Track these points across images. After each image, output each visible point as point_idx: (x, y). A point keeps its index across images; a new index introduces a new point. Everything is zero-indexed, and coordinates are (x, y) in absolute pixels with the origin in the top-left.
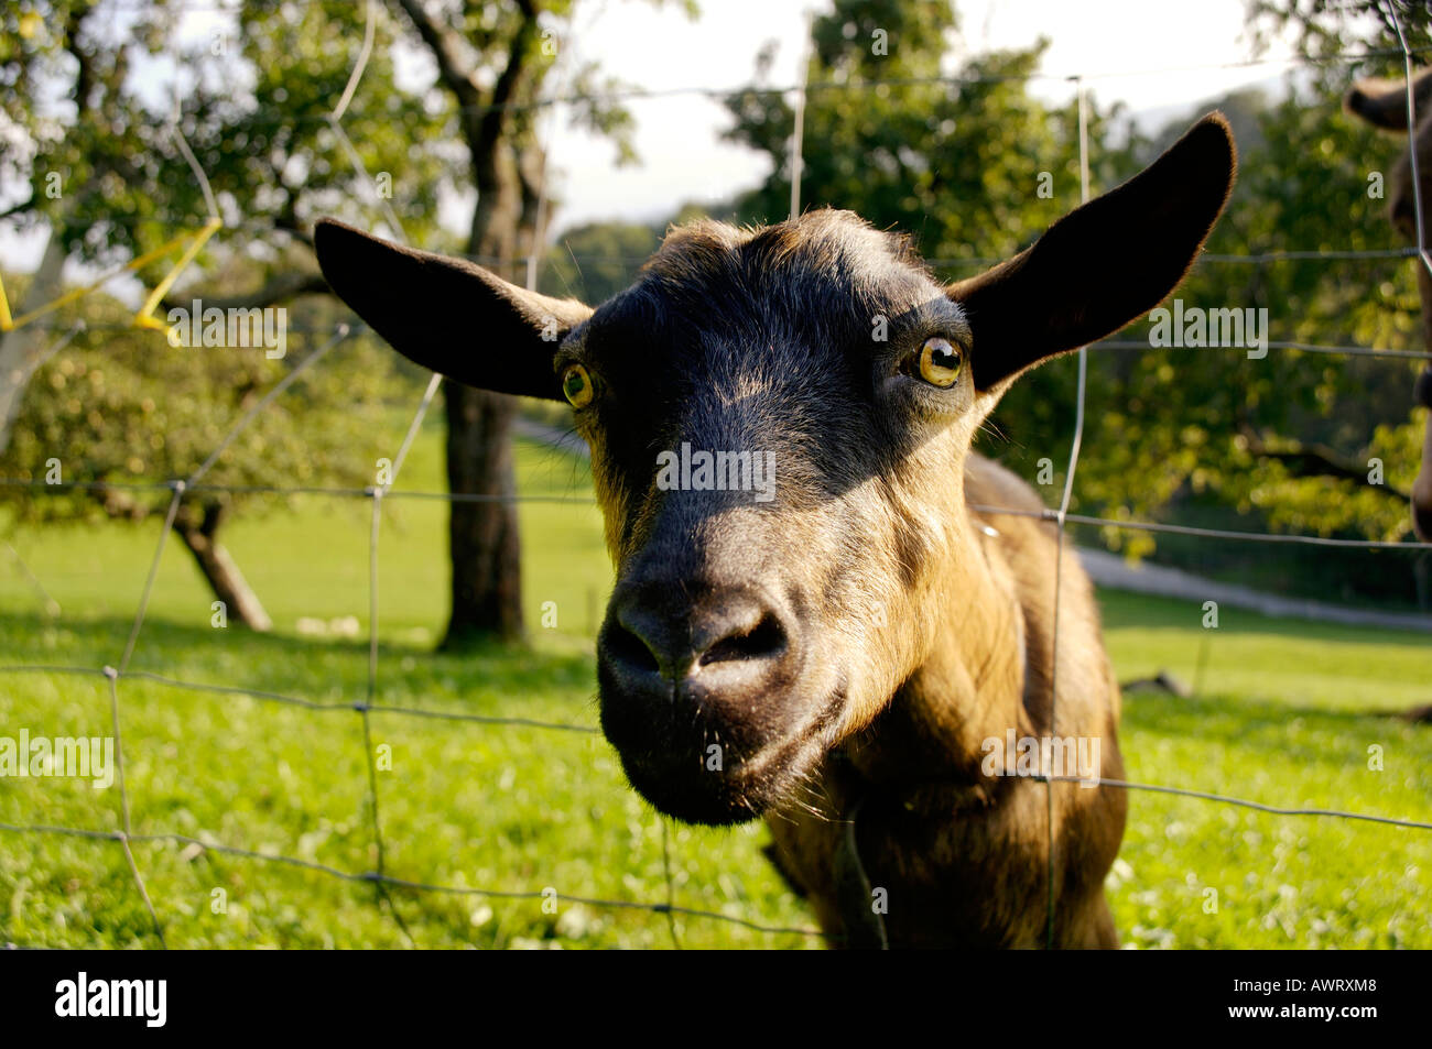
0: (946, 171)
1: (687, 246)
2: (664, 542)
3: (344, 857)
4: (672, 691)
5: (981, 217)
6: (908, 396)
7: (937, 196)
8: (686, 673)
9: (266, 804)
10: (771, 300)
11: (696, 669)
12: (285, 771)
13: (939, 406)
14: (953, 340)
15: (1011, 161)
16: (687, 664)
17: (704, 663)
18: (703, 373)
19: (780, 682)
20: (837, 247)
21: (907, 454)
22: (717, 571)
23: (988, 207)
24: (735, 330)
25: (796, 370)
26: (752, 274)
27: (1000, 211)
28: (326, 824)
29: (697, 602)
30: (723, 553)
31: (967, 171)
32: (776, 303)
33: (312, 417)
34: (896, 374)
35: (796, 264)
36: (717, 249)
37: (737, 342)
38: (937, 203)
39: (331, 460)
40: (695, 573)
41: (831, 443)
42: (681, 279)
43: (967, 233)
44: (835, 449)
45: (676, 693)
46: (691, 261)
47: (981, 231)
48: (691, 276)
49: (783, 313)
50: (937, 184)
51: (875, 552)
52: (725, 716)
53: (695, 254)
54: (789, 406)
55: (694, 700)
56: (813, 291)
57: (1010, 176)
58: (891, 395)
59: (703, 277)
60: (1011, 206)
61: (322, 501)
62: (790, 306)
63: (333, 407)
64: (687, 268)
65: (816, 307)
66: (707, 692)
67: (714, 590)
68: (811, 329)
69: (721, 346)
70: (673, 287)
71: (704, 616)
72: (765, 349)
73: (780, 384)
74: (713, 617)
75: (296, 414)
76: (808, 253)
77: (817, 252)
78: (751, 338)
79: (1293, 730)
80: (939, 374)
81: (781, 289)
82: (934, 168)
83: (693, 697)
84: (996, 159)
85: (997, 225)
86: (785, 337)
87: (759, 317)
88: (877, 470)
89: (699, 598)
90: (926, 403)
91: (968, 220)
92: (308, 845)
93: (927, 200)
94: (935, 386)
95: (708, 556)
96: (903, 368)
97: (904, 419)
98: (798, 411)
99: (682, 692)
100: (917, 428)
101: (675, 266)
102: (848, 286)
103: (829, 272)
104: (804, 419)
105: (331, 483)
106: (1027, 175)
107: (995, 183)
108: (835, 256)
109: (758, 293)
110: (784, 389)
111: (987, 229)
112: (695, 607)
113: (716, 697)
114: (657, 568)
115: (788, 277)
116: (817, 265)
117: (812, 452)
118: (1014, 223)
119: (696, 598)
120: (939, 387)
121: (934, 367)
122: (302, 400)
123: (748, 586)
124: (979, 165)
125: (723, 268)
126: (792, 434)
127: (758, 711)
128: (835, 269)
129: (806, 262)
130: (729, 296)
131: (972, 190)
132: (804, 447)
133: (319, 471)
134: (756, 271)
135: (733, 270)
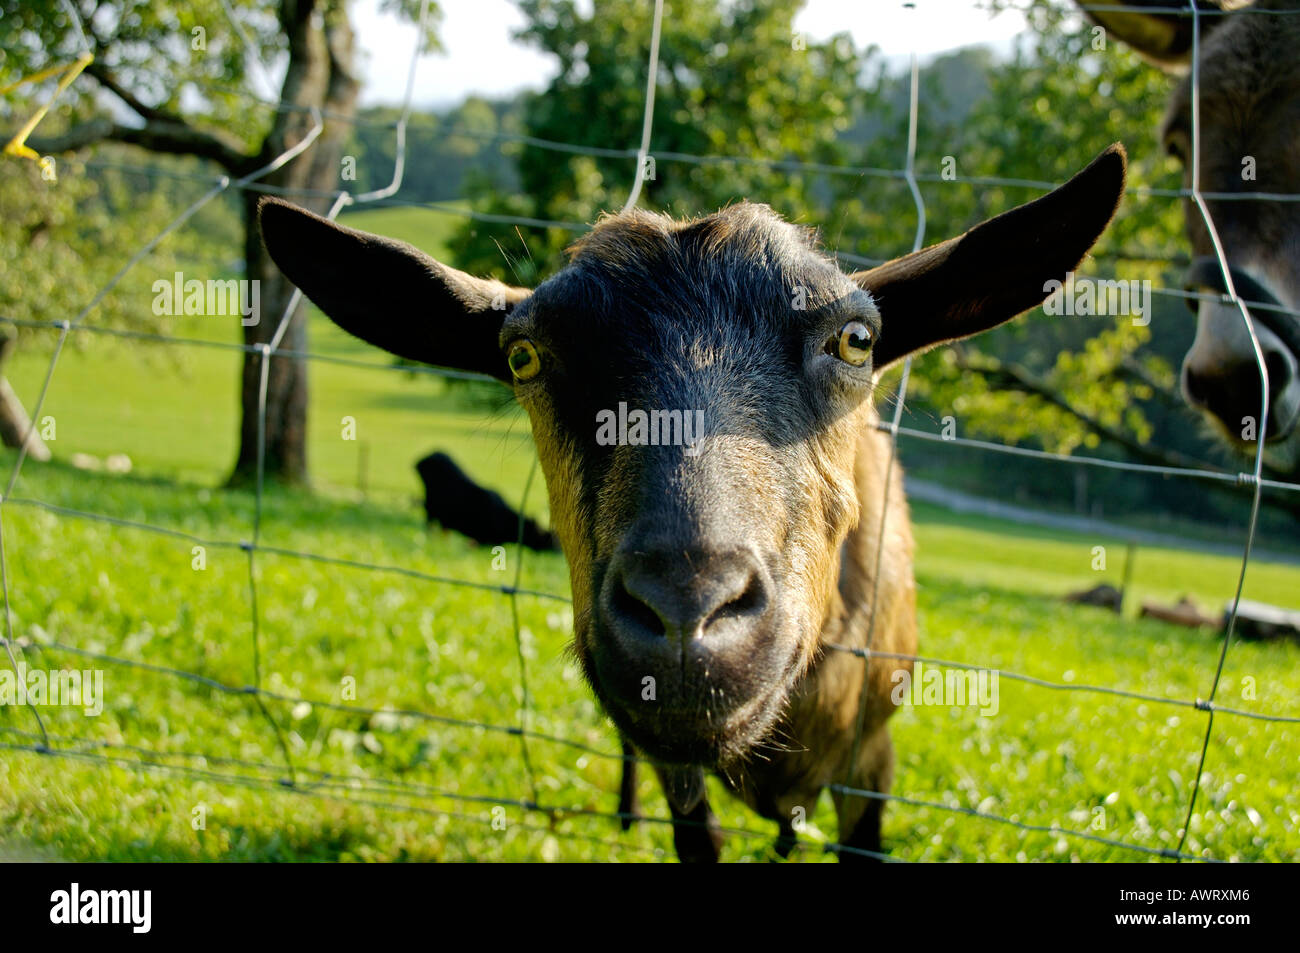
0: (715, 89)
1: (624, 233)
2: (659, 514)
3: (168, 656)
4: (679, 653)
5: (743, 135)
6: (832, 373)
7: (706, 112)
8: (692, 636)
9: (87, 606)
10: (710, 286)
11: (699, 634)
12: (104, 579)
13: (857, 383)
14: (869, 324)
15: (774, 87)
16: (692, 629)
17: (706, 627)
18: (658, 351)
19: (765, 640)
20: (764, 237)
21: (828, 424)
22: (712, 540)
23: (751, 126)
24: (681, 312)
25: (740, 351)
26: (691, 260)
27: (760, 131)
28: (149, 628)
29: (698, 571)
30: (714, 523)
31: (734, 93)
32: (715, 287)
33: (104, 263)
34: (821, 354)
35: (729, 252)
36: (654, 237)
37: (684, 324)
38: (707, 118)
39: (121, 305)
40: (693, 543)
41: (773, 417)
42: (621, 262)
43: (731, 148)
44: (776, 421)
45: (684, 656)
46: (629, 247)
47: (742, 149)
48: (632, 261)
49: (723, 296)
50: (707, 101)
51: (809, 514)
52: (728, 676)
53: (633, 240)
54: (739, 382)
55: (700, 663)
56: (748, 278)
57: (772, 100)
58: (817, 371)
59: (643, 262)
60: (772, 128)
61: (109, 343)
62: (728, 292)
63: (124, 255)
64: (625, 252)
65: (753, 294)
66: (711, 654)
67: (711, 558)
68: (749, 311)
69: (671, 327)
70: (615, 270)
71: (704, 583)
72: (711, 330)
73: (729, 364)
74: (713, 584)
75: (88, 259)
76: (737, 242)
77: (746, 242)
78: (697, 319)
79: (979, 603)
80: (855, 355)
81: (717, 274)
82: (705, 86)
83: (700, 660)
84: (761, 84)
85: (756, 143)
86: (726, 321)
87: (700, 300)
88: (805, 436)
89: (700, 567)
90: (847, 379)
91: (732, 137)
92: (133, 645)
93: (697, 115)
94: (852, 365)
95: (701, 526)
96: (827, 349)
97: (827, 393)
98: (746, 388)
99: (688, 653)
100: (838, 401)
101: (615, 251)
102: (778, 273)
103: (759, 260)
104: (752, 395)
105: (120, 326)
106: (788, 101)
107: (758, 106)
108: (763, 246)
109: (698, 278)
110: (733, 368)
111: (748, 146)
112: (697, 576)
113: (719, 658)
114: (656, 539)
115: (723, 265)
116: (747, 255)
117: (760, 425)
118: (772, 143)
119: (696, 567)
120: (855, 366)
121: (850, 348)
122: (94, 246)
123: (738, 553)
124: (746, 88)
125: (663, 255)
126: (745, 409)
127: (753, 668)
128: (764, 258)
129: (737, 251)
130: (671, 281)
131: (739, 109)
132: (754, 421)
133: (109, 315)
134: (694, 259)
135: (673, 256)
